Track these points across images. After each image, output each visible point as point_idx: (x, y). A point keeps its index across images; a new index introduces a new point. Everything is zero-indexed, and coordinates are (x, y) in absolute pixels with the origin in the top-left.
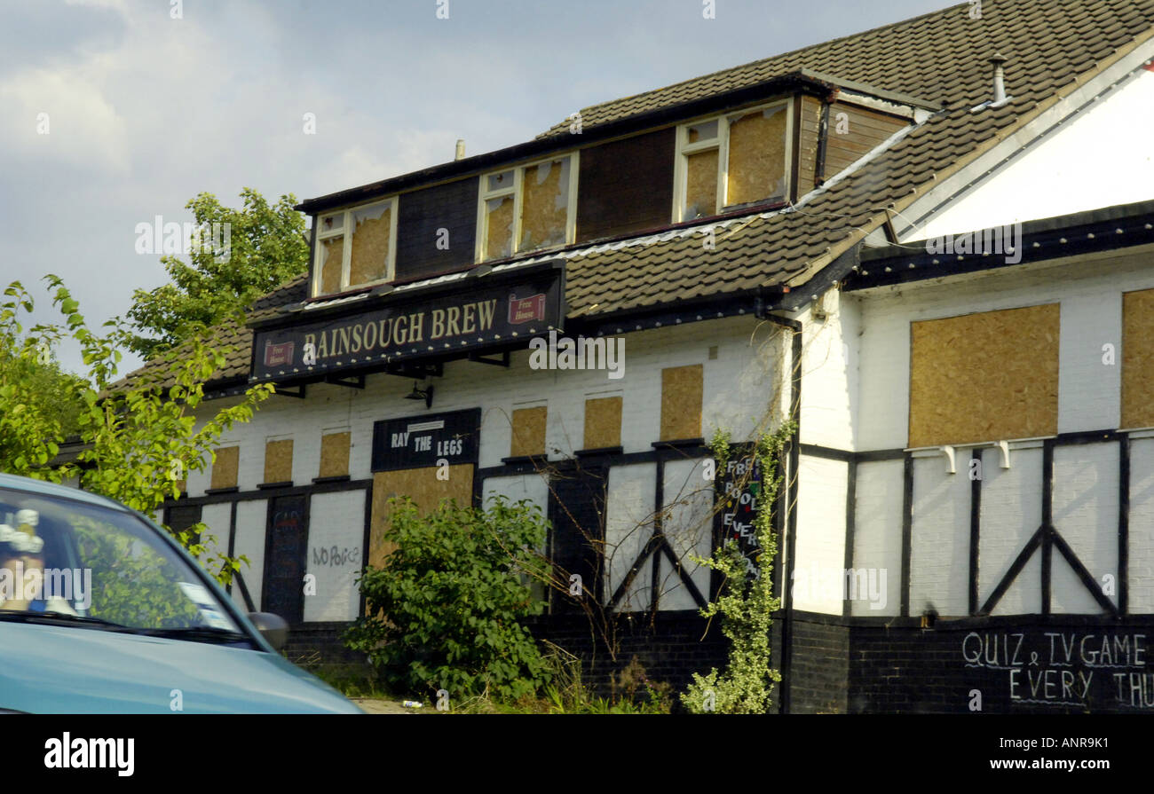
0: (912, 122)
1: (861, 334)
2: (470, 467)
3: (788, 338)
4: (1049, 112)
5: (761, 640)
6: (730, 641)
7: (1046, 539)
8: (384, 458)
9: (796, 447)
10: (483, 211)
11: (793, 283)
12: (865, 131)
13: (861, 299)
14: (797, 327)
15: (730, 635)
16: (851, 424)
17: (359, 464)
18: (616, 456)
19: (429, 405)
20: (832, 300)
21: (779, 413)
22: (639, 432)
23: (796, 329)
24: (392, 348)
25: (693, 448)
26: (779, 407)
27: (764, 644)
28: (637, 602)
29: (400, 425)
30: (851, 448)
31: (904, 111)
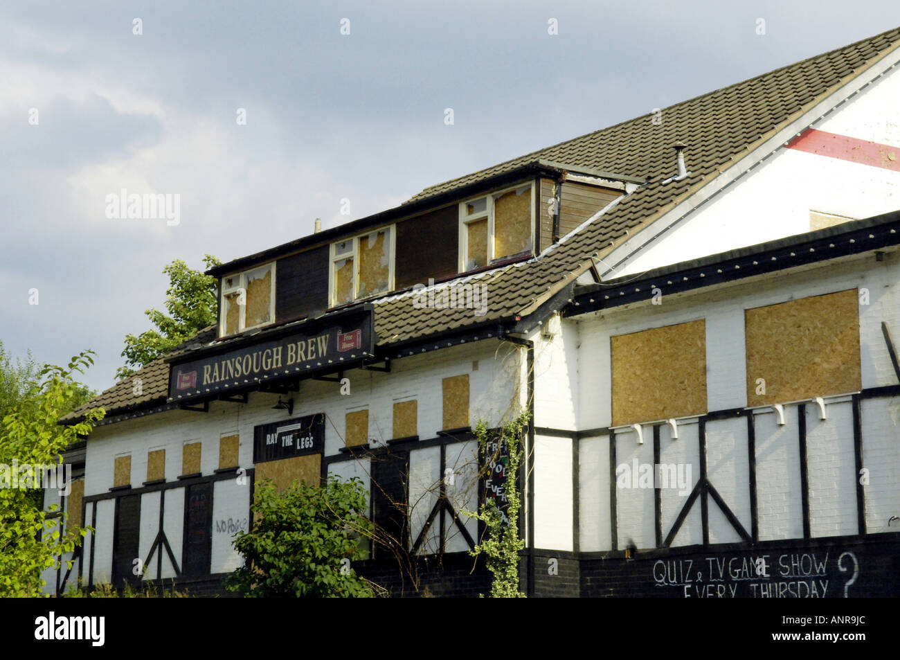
0: (624, 192)
1: (579, 347)
2: (318, 456)
3: (524, 353)
4: (713, 183)
5: (512, 572)
6: (492, 573)
7: (703, 489)
8: (262, 453)
9: (531, 430)
10: (333, 269)
11: (523, 314)
12: (591, 202)
13: (578, 322)
14: (530, 345)
15: (491, 569)
16: (574, 412)
17: (245, 459)
18: (415, 443)
19: (291, 412)
20: (556, 324)
21: (519, 406)
22: (429, 424)
23: (529, 346)
24: (262, 372)
25: (463, 434)
26: (518, 402)
27: (515, 575)
28: (430, 547)
29: (271, 428)
30: (574, 429)
31: (618, 185)
